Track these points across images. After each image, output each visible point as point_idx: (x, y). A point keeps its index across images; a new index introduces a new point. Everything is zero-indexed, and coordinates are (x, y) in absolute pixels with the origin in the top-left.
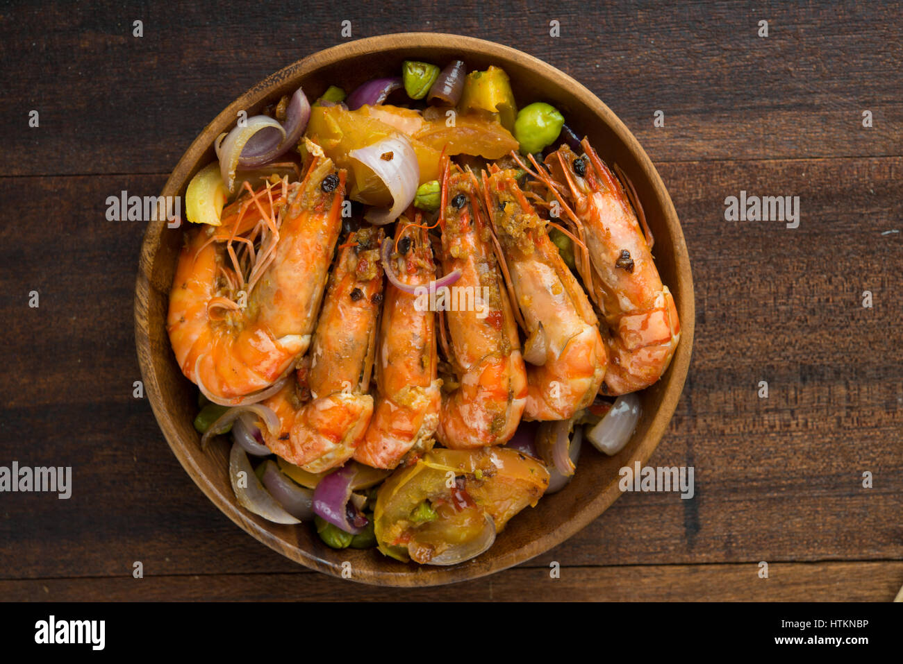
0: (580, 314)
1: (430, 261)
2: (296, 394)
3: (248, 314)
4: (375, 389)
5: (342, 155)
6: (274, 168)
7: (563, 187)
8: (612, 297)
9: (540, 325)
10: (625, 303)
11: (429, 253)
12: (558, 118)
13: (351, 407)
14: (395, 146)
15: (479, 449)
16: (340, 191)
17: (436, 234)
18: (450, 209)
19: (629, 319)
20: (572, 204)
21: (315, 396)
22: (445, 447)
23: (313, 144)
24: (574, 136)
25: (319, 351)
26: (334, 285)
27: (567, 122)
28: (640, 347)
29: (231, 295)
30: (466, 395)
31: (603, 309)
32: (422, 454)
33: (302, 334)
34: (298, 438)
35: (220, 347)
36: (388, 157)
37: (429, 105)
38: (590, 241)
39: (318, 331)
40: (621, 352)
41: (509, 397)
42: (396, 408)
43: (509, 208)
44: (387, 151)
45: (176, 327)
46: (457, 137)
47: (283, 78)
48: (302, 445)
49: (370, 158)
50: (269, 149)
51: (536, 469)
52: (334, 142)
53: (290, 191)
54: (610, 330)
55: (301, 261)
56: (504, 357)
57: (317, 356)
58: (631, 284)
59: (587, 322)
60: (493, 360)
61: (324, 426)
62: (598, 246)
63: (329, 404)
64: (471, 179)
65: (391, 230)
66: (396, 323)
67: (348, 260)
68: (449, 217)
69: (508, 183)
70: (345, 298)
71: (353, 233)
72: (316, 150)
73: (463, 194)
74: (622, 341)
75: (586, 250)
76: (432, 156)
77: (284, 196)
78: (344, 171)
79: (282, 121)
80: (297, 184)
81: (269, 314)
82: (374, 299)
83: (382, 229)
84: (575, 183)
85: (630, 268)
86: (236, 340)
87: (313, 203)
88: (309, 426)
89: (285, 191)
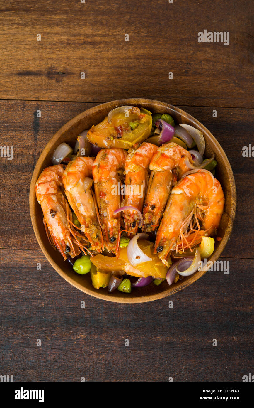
0: (71, 195)
1: (125, 218)
2: (178, 172)
3: (194, 202)
4: (149, 172)
5: (155, 259)
6: (181, 256)
7: (75, 242)
8: (59, 201)
9: (85, 192)
10: (54, 198)
11: (125, 221)
12: (75, 268)
13: (158, 166)
14: (136, 262)
15: (112, 148)
16: (156, 246)
17: (122, 228)
18: (117, 237)
19: (54, 192)
20: (71, 235)
21: (171, 171)
22: (124, 149)
23: (166, 264)
24: (70, 261)
25: (168, 187)
26: (161, 211)
27: (72, 266)
28: (50, 182)
29: (200, 210)
30: (115, 168)
31: (63, 197)
32: (133, 147)
33: (174, 194)
34: (178, 156)
35: (205, 191)
36: (138, 257)
37: (123, 276)
38: (66, 222)
39: (168, 195)
40: (57, 180)
41: (99, 166)
42: (141, 165)
43: (94, 236)
44: (138, 260)
45: (221, 200)
46: (113, 263)
47: (175, 289)
48: (176, 153)
49: (144, 258)
50: (183, 264)
51: (91, 139)
52: (158, 264)
53: (175, 247)
54: (61, 188)
55: (172, 221)
56: (100, 181)
57: (169, 186)
58: (52, 205)
59: (69, 192)
60: (104, 180)
61: (168, 160)
62: (63, 220)
63: (166, 168)
64: (109, 247)
65: (139, 231)
67: (155, 220)
68: (117, 234)
69: (94, 245)
70: (157, 206)
71: (153, 230)
72: (164, 262)
73: (111, 242)
74: (57, 184)
75: (68, 219)
76: (122, 257)
77: (177, 246)
78: (155, 253)
79: (177, 274)
80: (172, 250)
81: (186, 202)
82: (147, 205)
83: (142, 231)
84: (70, 244)
85: (52, 211)
86: (199, 193)
87: (167, 242)
88: (174, 160)
89: (177, 248)
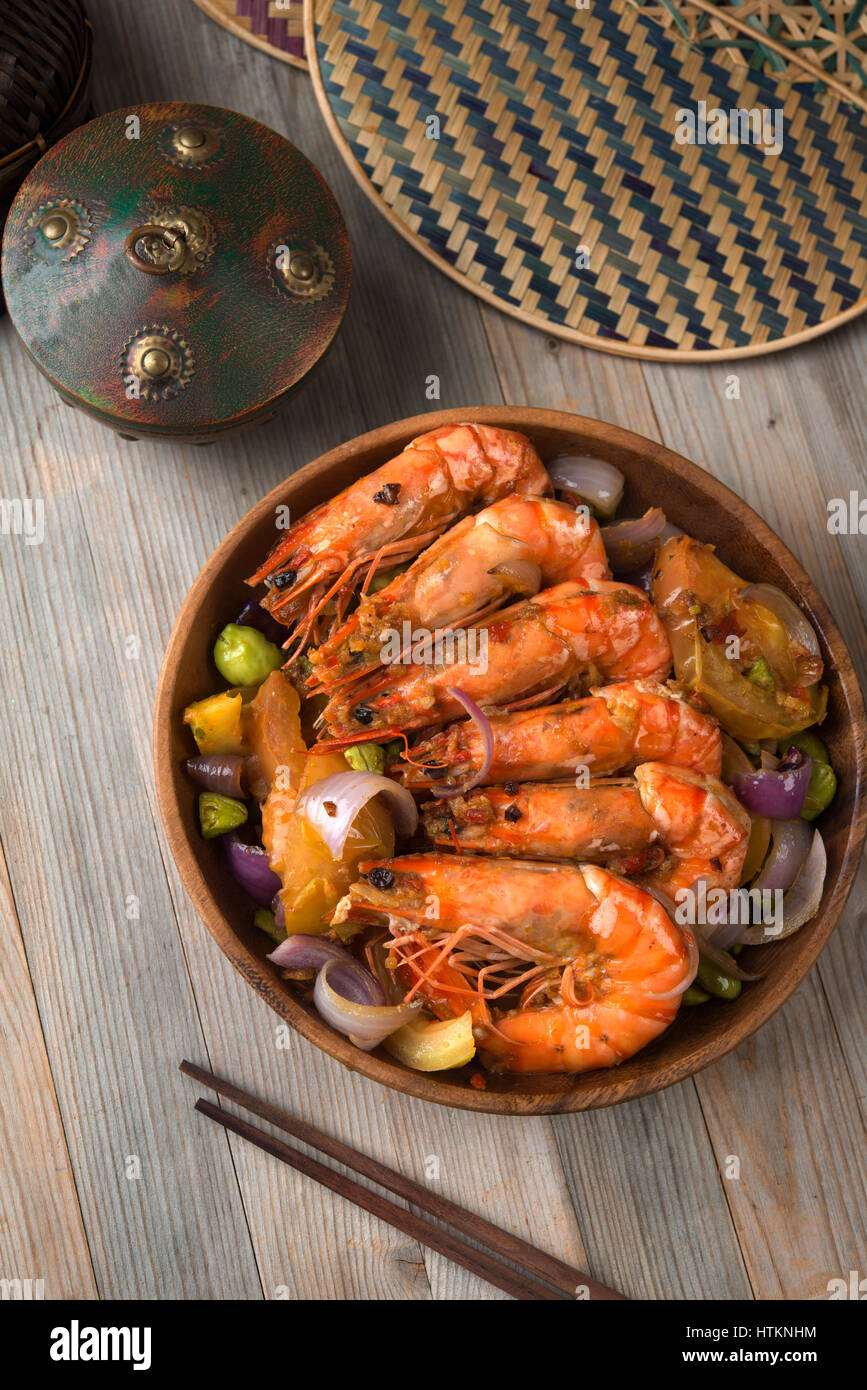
0: (463, 534)
1: (447, 735)
2: (657, 869)
3: (575, 950)
5: (342, 876)
6: (377, 970)
7: (314, 597)
8: (434, 506)
9: (493, 571)
10: (437, 484)
11: (437, 740)
12: (229, 632)
14: (315, 809)
15: (665, 620)
17: (415, 737)
18: (376, 724)
19: (456, 479)
21: (654, 834)
24: (248, 608)
25: (597, 843)
26: (508, 848)
27: (234, 622)
28: (487, 460)
29: (556, 982)
30: (602, 649)
31: (451, 516)
32: (688, 693)
33: (581, 874)
34: (713, 843)
35: (624, 976)
36: (331, 808)
37: (251, 794)
38: (373, 546)
39: (571, 854)
40: (498, 482)
41: (589, 596)
42: (642, 728)
43: (356, 647)
44: (323, 811)
46: (284, 744)
47: (261, 979)
48: (721, 835)
49: (337, 829)
50: (356, 981)
51: (668, 554)
52: (327, 887)
53: (403, 934)
55: (490, 891)
56: (542, 610)
57: (603, 845)
58: (414, 483)
59: (474, 524)
60: (550, 622)
61: (690, 809)
62: (377, 533)
63: (660, 813)
65: (422, 796)
66: (535, 757)
67: (472, 836)
68: (385, 722)
70: (521, 829)
71: (437, 841)
73: (353, 714)
75: (385, 549)
76: (316, 764)
77: (411, 938)
78: (361, 868)
79: (314, 972)
80: (393, 923)
81: (567, 918)
82: (514, 793)
83: (422, 806)
84: (306, 580)
85: (395, 488)
86: (610, 956)
87: (412, 893)
89: (404, 940)
